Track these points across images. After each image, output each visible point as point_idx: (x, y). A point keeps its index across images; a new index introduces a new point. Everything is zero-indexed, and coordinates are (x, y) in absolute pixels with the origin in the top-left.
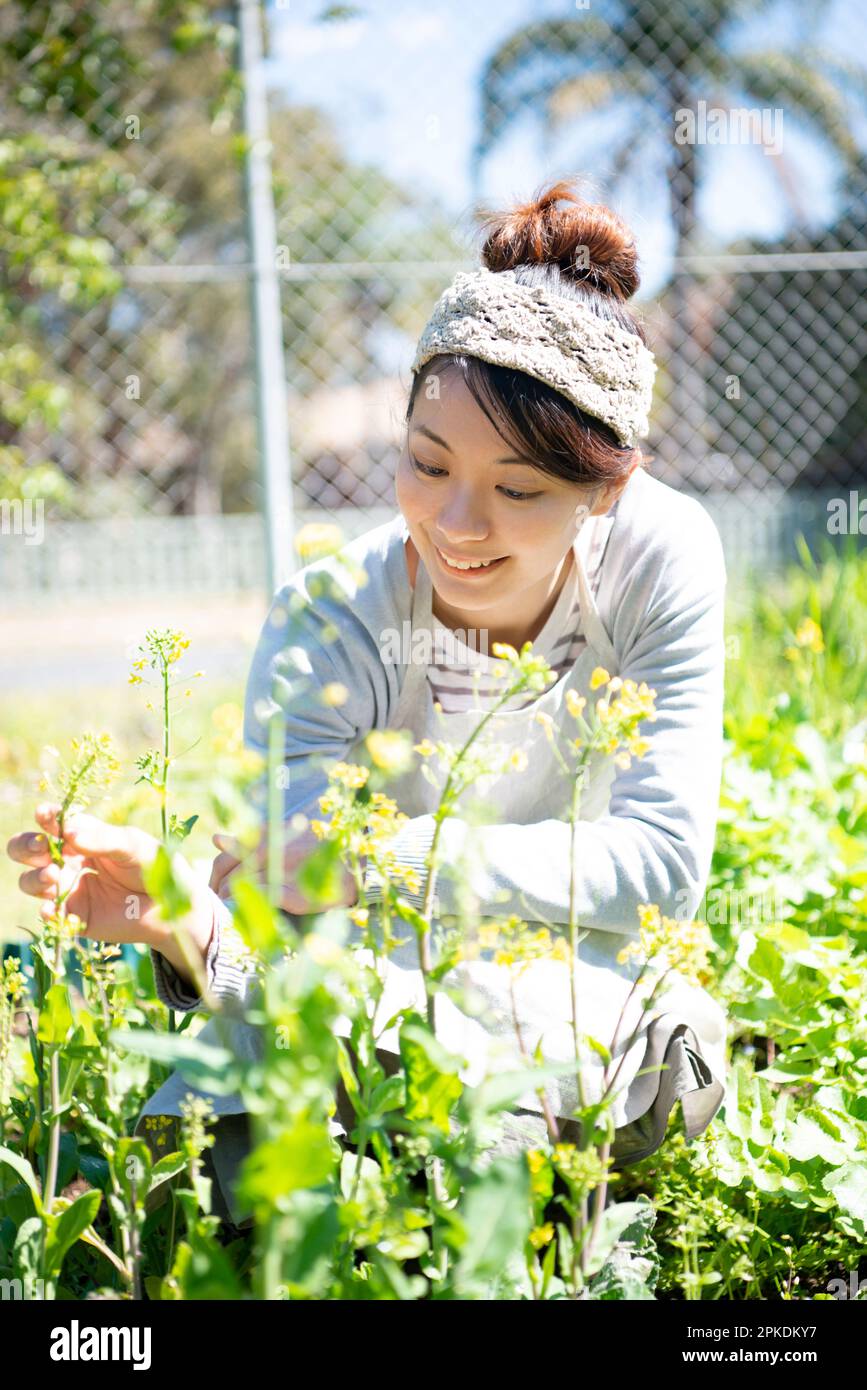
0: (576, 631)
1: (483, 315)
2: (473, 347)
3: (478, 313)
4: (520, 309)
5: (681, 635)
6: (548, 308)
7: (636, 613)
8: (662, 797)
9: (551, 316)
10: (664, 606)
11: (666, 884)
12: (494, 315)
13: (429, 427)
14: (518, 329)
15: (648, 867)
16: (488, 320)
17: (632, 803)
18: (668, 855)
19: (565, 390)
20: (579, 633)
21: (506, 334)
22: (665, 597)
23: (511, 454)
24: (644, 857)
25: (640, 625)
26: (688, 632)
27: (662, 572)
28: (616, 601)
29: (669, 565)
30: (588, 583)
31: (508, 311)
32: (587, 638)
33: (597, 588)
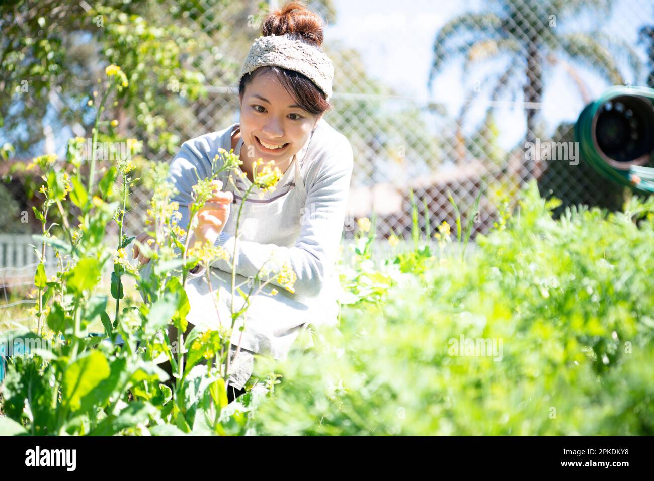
0: (293, 181)
1: (278, 51)
2: (278, 63)
3: (276, 51)
4: (292, 48)
5: (330, 184)
6: (303, 48)
7: (315, 175)
8: (315, 244)
9: (304, 51)
10: (324, 173)
11: (310, 276)
12: (283, 51)
13: (261, 95)
14: (293, 56)
15: (304, 268)
16: (281, 53)
17: (303, 244)
18: (313, 265)
19: (312, 79)
20: (293, 182)
21: (289, 57)
22: (325, 170)
23: (293, 103)
24: (303, 264)
25: (315, 180)
26: (333, 183)
27: (326, 160)
28: (307, 170)
29: (328, 158)
30: (299, 164)
31: (288, 49)
32: (296, 185)
33: (302, 166)
